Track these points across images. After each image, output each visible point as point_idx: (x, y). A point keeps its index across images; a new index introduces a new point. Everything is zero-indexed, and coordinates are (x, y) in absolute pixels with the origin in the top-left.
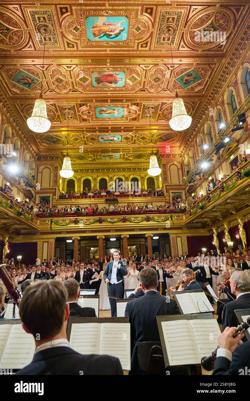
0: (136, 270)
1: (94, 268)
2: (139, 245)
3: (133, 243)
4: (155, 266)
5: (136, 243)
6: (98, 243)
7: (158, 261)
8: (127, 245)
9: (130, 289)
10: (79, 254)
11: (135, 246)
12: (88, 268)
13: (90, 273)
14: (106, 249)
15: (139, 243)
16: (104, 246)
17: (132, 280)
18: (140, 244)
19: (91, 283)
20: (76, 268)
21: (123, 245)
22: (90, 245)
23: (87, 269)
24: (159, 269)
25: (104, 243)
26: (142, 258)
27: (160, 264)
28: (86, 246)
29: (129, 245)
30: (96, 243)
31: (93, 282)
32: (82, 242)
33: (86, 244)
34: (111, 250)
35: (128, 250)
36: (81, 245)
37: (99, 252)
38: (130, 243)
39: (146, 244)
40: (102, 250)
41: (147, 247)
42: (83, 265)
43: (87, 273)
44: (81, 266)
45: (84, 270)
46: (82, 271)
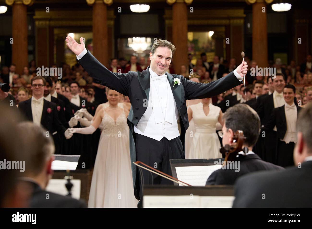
0: (211, 106)
1: (77, 96)
2: (223, 29)
3: (205, 22)
4: (272, 95)
5: (216, 22)
6: (91, 19)
7: (281, 78)
8: (185, 28)
10: (30, 52)
12: (55, 95)
13: (62, 109)
14: (116, 38)
15: (224, 22)
16: (109, 29)
17: (197, 135)
18: (227, 27)
20: (22, 92)
21: (170, 29)
22: (65, 23)
24: (286, 105)
27: (290, 90)
28: (52, 28)
29: (192, 28)
31: (75, 134)
32: (38, 15)
33: (50, 20)
34: (132, 41)
35: (189, 45)
36: (37, 23)
37: (93, 47)
38: (197, 22)
39: (249, 26)
40: (105, 42)
41: (251, 35)
42: (39, 85)
43: (52, 109)
44: (35, 85)
45: (44, 100)
46: (39, 103)
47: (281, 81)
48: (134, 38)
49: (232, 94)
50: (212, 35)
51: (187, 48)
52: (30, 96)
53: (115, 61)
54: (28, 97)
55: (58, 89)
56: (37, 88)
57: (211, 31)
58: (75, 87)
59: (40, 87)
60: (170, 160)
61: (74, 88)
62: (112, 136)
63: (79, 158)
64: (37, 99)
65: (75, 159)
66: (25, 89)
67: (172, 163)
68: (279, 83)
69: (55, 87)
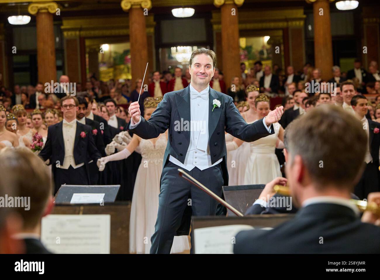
1: (114, 116)
2: (280, 33)
3: (260, 26)
5: (272, 25)
6: (127, 27)
7: (351, 87)
8: (236, 34)
9: (246, 183)
10: (58, 68)
11: (267, 38)
12: (91, 117)
14: (157, 48)
15: (281, 24)
16: (149, 37)
17: (253, 157)
18: (285, 31)
19: (102, 167)
20: (49, 114)
21: (219, 35)
22: (97, 33)
23: (87, 120)
25: (148, 26)
26: (290, 79)
28: (82, 39)
29: (244, 33)
30: (118, 28)
32: (66, 24)
33: (80, 29)
34: (177, 51)
35: (242, 52)
36: (65, 34)
37: (131, 59)
38: (249, 26)
39: (310, 28)
40: (144, 53)
41: (313, 38)
42: (70, 105)
43: (86, 133)
44: (66, 106)
45: (77, 123)
46: (71, 126)
47: (351, 91)
48: (179, 47)
49: (293, 107)
50: (267, 40)
51: (240, 56)
52: (61, 118)
53: (157, 74)
54: (59, 120)
55: (94, 109)
56: (68, 110)
57: (267, 35)
58: (112, 106)
59: (71, 107)
60: (223, 187)
61: (110, 107)
62: (152, 162)
63: (118, 189)
64: (69, 122)
65: (114, 189)
66: (53, 110)
67: (225, 190)
68: (349, 93)
69: (91, 107)
